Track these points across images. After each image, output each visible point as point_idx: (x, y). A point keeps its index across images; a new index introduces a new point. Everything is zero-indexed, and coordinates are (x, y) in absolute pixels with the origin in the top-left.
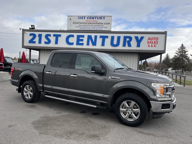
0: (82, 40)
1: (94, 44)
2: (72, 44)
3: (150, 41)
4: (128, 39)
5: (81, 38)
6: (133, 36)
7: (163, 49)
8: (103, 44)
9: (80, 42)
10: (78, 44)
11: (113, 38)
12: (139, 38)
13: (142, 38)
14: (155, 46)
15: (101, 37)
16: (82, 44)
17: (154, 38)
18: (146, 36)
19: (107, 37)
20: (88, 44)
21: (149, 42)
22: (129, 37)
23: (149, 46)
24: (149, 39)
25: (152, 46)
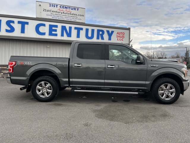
0: (56, 31)
1: (69, 35)
2: (44, 34)
3: (118, 35)
4: (101, 33)
5: (53, 28)
6: (105, 30)
7: (128, 43)
8: (78, 36)
9: (53, 32)
10: (50, 34)
11: (87, 30)
12: (110, 32)
13: (112, 32)
14: (123, 40)
15: (76, 28)
16: (56, 35)
17: (122, 33)
18: (116, 31)
19: (82, 29)
20: (62, 35)
21: (118, 36)
22: (102, 30)
23: (118, 40)
24: (118, 33)
25: (120, 40)
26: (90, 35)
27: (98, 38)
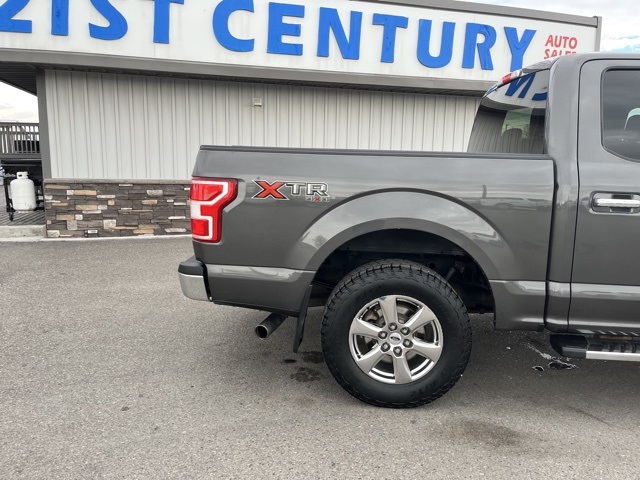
0: (295, 30)
1: (351, 50)
2: (246, 46)
3: (552, 49)
4: (480, 39)
5: (287, 20)
6: (498, 24)
8: (387, 55)
9: (286, 39)
10: (275, 46)
11: (425, 27)
12: (520, 36)
13: (529, 35)
15: (378, 19)
16: (297, 50)
17: (566, 38)
18: (543, 29)
19: (403, 22)
20: (323, 51)
21: (550, 53)
22: (486, 27)
24: (550, 40)
26: (435, 50)
27: (468, 63)
